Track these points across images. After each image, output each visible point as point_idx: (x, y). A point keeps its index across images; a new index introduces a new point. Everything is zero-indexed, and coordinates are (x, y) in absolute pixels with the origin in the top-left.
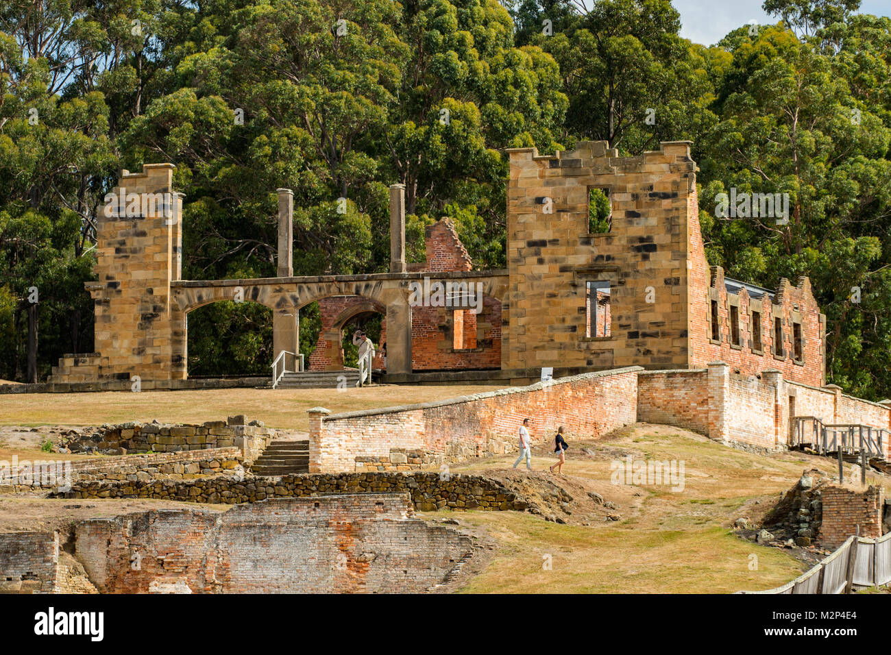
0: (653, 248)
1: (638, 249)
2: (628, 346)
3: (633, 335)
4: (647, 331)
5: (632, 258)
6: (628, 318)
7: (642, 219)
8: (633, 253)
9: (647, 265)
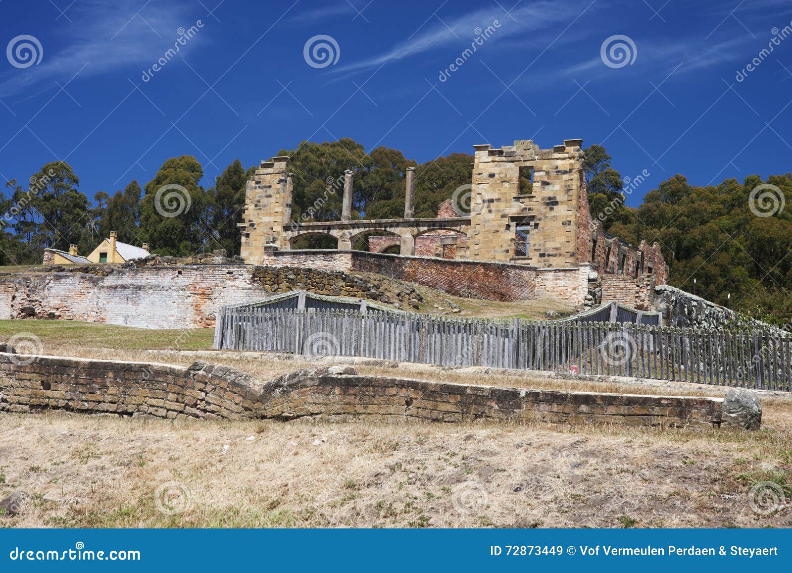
0: (556, 203)
1: (548, 204)
2: (539, 262)
3: (542, 255)
4: (551, 253)
5: (543, 209)
6: (540, 245)
7: (551, 186)
8: (545, 207)
9: (553, 213)
